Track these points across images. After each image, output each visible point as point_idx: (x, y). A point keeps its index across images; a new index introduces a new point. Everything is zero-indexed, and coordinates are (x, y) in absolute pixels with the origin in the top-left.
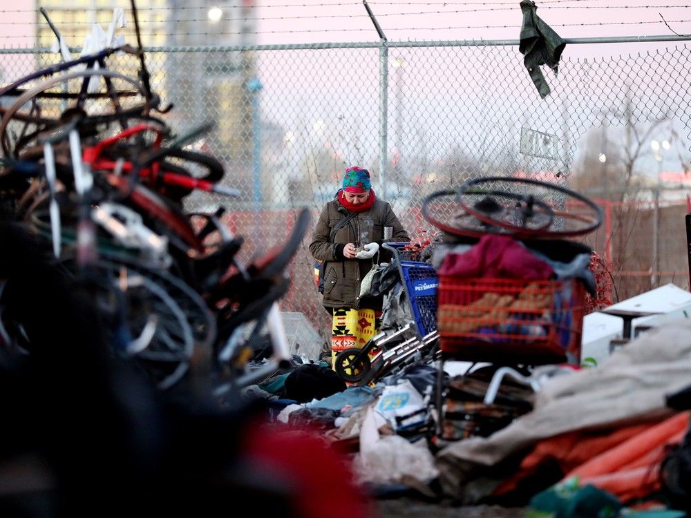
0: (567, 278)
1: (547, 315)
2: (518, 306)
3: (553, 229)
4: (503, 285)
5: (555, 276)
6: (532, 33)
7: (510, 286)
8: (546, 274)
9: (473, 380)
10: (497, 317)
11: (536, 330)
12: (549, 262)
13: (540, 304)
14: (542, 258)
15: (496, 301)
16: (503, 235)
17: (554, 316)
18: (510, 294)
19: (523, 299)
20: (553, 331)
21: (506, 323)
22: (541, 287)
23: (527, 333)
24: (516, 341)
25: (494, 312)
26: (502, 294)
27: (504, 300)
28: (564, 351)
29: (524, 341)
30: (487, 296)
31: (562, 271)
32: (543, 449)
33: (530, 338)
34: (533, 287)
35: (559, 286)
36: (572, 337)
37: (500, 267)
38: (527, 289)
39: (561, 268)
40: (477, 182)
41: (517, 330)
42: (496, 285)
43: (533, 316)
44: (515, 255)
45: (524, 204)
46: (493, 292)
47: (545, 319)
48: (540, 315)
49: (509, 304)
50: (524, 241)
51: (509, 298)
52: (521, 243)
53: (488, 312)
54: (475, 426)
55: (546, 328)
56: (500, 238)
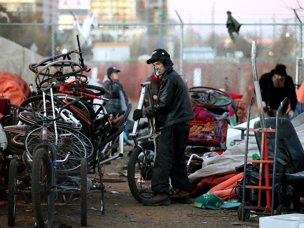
0: (220, 120)
1: (213, 132)
2: (204, 129)
3: (216, 104)
4: (199, 123)
5: (216, 120)
6: (230, 22)
7: (201, 123)
8: (213, 119)
9: (190, 152)
10: (197, 133)
11: (210, 137)
12: (214, 115)
13: (211, 129)
14: (212, 114)
15: (197, 128)
16: (200, 106)
17: (215, 133)
18: (201, 126)
19: (206, 127)
20: (215, 138)
21: (200, 135)
22: (211, 123)
23: (207, 138)
24: (203, 140)
25: (196, 132)
26: (199, 126)
27: (199, 128)
28: (220, 143)
29: (206, 141)
30: (194, 126)
31: (218, 118)
32: (204, 180)
33: (208, 140)
34: (209, 124)
35: (217, 123)
36: (223, 138)
37: (198, 117)
38: (207, 124)
39: (218, 117)
40: (193, 88)
41: (203, 137)
42: (197, 123)
43: (208, 133)
44: (203, 113)
45: (207, 96)
46: (196, 125)
47: (212, 134)
48: (211, 132)
49: (201, 129)
50: (207, 108)
51: (201, 127)
52: (205, 109)
53: (194, 131)
54: (190, 167)
55: (213, 136)
56: (198, 107)
